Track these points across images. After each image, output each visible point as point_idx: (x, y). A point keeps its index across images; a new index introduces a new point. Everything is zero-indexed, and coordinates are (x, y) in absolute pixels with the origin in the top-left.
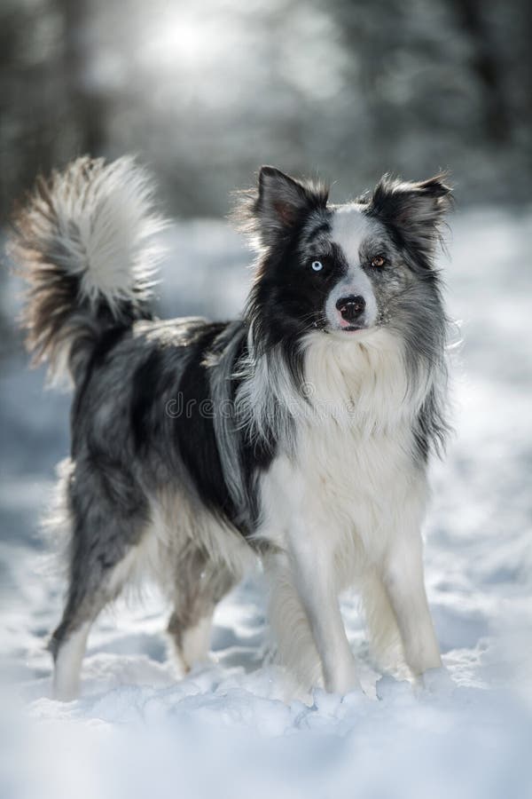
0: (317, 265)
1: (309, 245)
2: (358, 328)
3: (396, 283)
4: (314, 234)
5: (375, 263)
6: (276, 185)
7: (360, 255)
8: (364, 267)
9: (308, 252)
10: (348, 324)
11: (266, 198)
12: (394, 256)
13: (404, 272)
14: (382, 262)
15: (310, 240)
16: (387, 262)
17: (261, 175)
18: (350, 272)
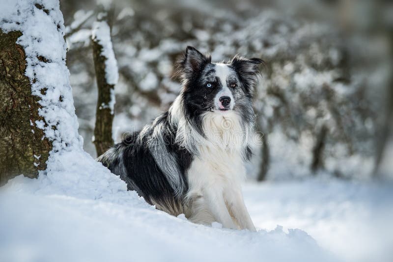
0: (209, 85)
1: (206, 77)
2: (227, 110)
3: (239, 94)
4: (208, 73)
5: (232, 85)
6: (193, 54)
7: (227, 81)
8: (228, 86)
9: (206, 80)
10: (223, 108)
11: (188, 59)
12: (239, 84)
13: (241, 91)
14: (234, 86)
15: (207, 75)
16: (236, 85)
17: (187, 49)
18: (223, 88)
